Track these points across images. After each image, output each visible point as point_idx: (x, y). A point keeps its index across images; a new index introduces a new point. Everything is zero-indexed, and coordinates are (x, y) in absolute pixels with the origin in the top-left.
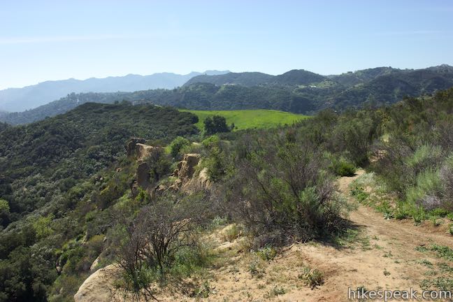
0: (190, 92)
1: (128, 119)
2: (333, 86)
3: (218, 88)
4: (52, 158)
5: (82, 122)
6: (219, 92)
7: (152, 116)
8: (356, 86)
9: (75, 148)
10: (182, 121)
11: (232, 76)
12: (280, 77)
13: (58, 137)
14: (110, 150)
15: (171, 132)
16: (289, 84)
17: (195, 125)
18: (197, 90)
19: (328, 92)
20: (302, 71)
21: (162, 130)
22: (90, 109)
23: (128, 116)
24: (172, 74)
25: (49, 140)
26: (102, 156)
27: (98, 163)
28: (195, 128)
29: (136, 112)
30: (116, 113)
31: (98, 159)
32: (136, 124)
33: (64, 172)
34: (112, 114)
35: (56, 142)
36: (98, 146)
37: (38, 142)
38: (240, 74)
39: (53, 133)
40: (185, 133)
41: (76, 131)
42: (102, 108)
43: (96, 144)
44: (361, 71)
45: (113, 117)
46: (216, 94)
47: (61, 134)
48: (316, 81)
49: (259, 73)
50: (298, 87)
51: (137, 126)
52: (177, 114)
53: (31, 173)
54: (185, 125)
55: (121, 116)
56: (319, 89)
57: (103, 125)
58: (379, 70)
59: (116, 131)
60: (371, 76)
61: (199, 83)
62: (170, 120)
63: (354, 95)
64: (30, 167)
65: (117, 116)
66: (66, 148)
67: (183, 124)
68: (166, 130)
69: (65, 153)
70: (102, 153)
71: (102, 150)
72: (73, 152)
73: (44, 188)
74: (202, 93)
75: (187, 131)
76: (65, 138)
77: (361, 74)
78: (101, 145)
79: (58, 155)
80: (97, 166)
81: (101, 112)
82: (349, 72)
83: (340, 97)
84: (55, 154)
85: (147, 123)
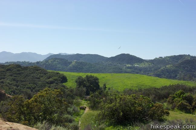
0: (50, 65)
2: (151, 66)
3: (70, 63)
6: (71, 65)
7: (20, 73)
8: (167, 66)
10: (50, 79)
12: (112, 59)
16: (120, 63)
17: (64, 84)
18: (55, 63)
19: (148, 70)
20: (128, 55)
21: (29, 88)
24: (35, 54)
44: (169, 57)
46: (68, 67)
48: (138, 62)
49: (97, 55)
50: (126, 66)
52: (45, 74)
54: (54, 84)
56: (141, 68)
58: (181, 56)
60: (176, 60)
61: (56, 59)
62: (39, 78)
63: (168, 72)
67: (52, 83)
74: (58, 66)
77: (168, 59)
82: (160, 57)
83: (158, 73)
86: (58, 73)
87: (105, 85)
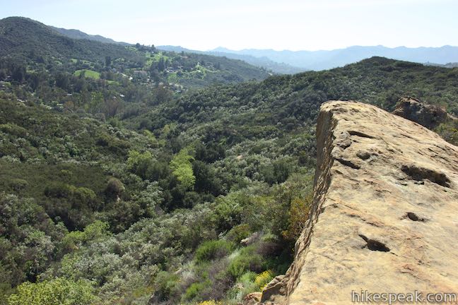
1: (428, 83)
4: (303, 120)
5: (359, 80)
13: (320, 94)
22: (375, 64)
23: (428, 80)
25: (308, 96)
29: (442, 75)
30: (410, 74)
33: (300, 144)
34: (405, 74)
35: (314, 100)
37: (295, 96)
39: (316, 87)
41: (346, 90)
42: (393, 66)
45: (404, 78)
47: (325, 91)
53: (268, 135)
55: (417, 78)
57: (387, 87)
64: (270, 127)
65: (412, 77)
73: (257, 163)
81: (390, 70)
84: (308, 115)
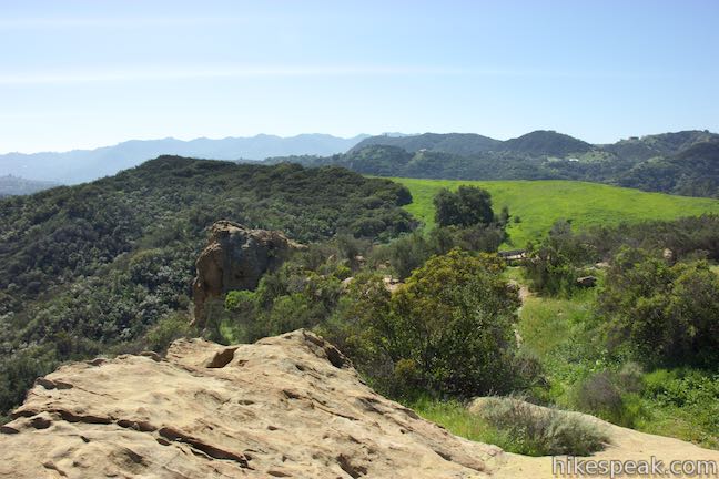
0: (363, 161)
1: (246, 189)
2: (609, 160)
3: (412, 156)
4: (56, 272)
5: (144, 194)
6: (412, 162)
7: (301, 184)
8: (650, 160)
9: (115, 252)
10: (371, 197)
11: (430, 138)
12: (513, 143)
13: (80, 224)
14: (189, 263)
15: (347, 225)
16: (531, 155)
17: (404, 208)
18: (375, 157)
19: (602, 170)
20: (552, 134)
21: (324, 218)
22: (165, 168)
23: (246, 185)
24: (329, 137)
25: (60, 229)
26: (165, 279)
27: (150, 299)
28: (404, 215)
29: (264, 176)
30: (219, 178)
31: (152, 286)
32: (261, 202)
34: (211, 179)
35: (72, 236)
36: (159, 251)
37: (36, 232)
38: (444, 136)
39: (73, 214)
40: (383, 229)
41: (124, 213)
42: (193, 167)
43: (157, 245)
44: (654, 137)
45: (212, 186)
46: (407, 166)
47: (90, 218)
48: (578, 151)
50: (546, 160)
51: (265, 205)
52: (359, 184)
54: (382, 209)
55: (230, 183)
56: (584, 165)
57: (188, 202)
59: (211, 215)
60: (672, 145)
61: (378, 146)
62: (345, 196)
63: (652, 175)
65: (222, 183)
66: (95, 250)
67: (375, 205)
68: (334, 219)
69: (89, 262)
70: (165, 271)
71: (168, 261)
72: (110, 260)
74: (383, 163)
75: (388, 222)
76: (96, 227)
77: (653, 141)
78: (168, 249)
79: (73, 267)
80: (148, 307)
81: (189, 174)
82: (632, 138)
83: (628, 178)
84: (64, 263)
85: (289, 199)
86: (388, 183)
87: (505, 210)
